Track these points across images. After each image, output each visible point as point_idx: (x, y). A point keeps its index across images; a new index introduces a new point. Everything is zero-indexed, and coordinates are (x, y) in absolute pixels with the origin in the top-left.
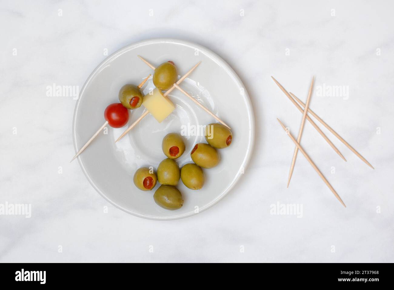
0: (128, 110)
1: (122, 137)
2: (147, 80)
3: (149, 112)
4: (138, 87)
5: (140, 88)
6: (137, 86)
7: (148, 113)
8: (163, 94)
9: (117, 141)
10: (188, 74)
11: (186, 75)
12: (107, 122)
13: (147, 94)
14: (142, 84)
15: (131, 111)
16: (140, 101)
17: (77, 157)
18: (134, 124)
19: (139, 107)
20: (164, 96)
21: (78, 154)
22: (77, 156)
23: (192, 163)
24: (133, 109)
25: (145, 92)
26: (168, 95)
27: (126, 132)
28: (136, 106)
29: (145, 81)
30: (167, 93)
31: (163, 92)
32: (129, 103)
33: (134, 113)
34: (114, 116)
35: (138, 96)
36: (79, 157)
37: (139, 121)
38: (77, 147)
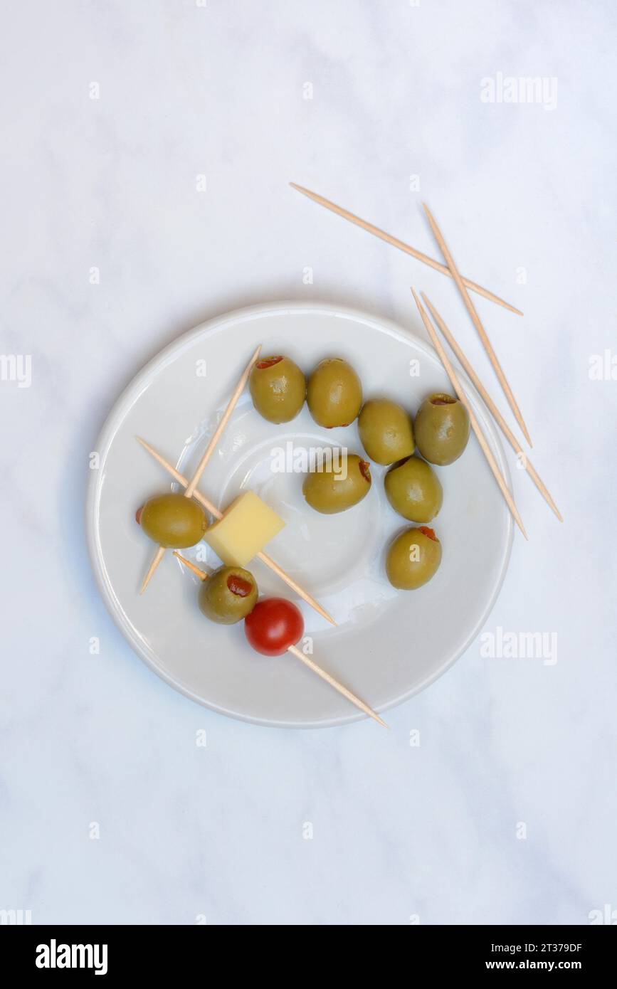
0: (259, 601)
1: (323, 610)
2: (188, 560)
3: (262, 552)
4: (204, 580)
5: (207, 577)
6: (201, 583)
7: (264, 554)
8: (216, 521)
9: (332, 621)
10: (166, 465)
11: (169, 468)
12: (292, 649)
13: (220, 560)
14: (196, 571)
15: (261, 594)
16: (238, 573)
17: (376, 713)
18: (292, 584)
19: (250, 574)
20: (222, 519)
21: (370, 712)
22: (373, 715)
23: (357, 424)
24: (258, 591)
25: (216, 564)
26: (219, 506)
27: (311, 604)
28: (250, 582)
29: (190, 565)
30: (215, 512)
31: (212, 523)
32: (244, 598)
33: (265, 588)
34: (277, 631)
35: (225, 579)
36: (376, 709)
37: (284, 573)
38: (353, 717)
